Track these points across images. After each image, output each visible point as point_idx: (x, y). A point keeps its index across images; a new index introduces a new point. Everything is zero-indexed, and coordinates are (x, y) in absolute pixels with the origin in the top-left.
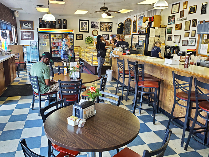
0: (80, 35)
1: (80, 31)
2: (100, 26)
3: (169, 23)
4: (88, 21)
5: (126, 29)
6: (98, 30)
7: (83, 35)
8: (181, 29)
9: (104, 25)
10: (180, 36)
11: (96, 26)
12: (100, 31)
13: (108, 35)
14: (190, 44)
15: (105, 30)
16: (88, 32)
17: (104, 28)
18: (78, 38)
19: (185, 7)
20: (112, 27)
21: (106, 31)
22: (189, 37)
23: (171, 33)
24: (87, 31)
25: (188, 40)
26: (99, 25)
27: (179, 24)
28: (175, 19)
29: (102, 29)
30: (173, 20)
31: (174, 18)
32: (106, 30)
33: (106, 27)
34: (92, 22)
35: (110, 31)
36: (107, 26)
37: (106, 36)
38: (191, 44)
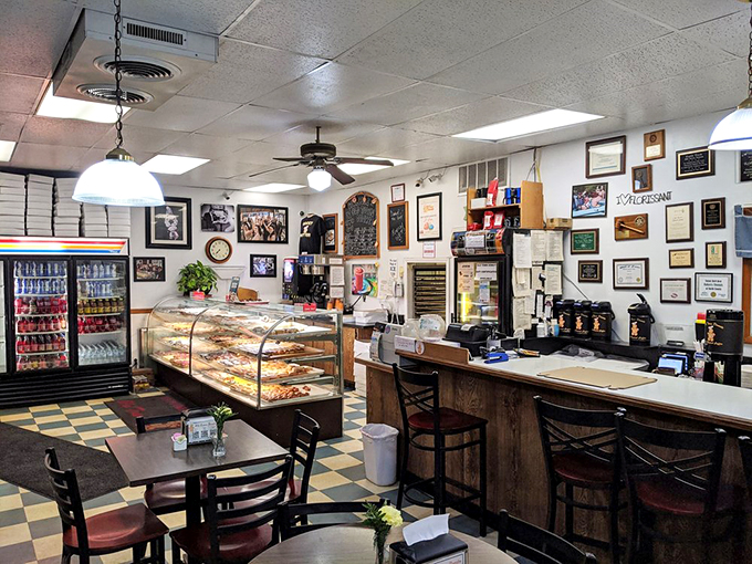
0: (151, 259)
1: (149, 245)
2: (239, 223)
3: (576, 213)
4: (188, 201)
5: (353, 233)
6: (232, 238)
7: (163, 259)
8: (645, 235)
9: (255, 219)
10: (643, 262)
11: (222, 221)
12: (240, 241)
13: (275, 257)
14: (704, 293)
15: (257, 237)
16: (189, 246)
17: (256, 231)
18: (141, 275)
19: (654, 150)
20: (287, 227)
21: (265, 242)
22: (692, 266)
23: (597, 252)
24: (184, 242)
25: (689, 281)
26: (232, 218)
27: (633, 218)
28: (606, 197)
29: (246, 233)
30: (595, 200)
31: (602, 193)
32: (265, 237)
33: (263, 226)
34: (203, 207)
35: (280, 242)
36: (266, 221)
37: (263, 259)
38: (709, 297)
